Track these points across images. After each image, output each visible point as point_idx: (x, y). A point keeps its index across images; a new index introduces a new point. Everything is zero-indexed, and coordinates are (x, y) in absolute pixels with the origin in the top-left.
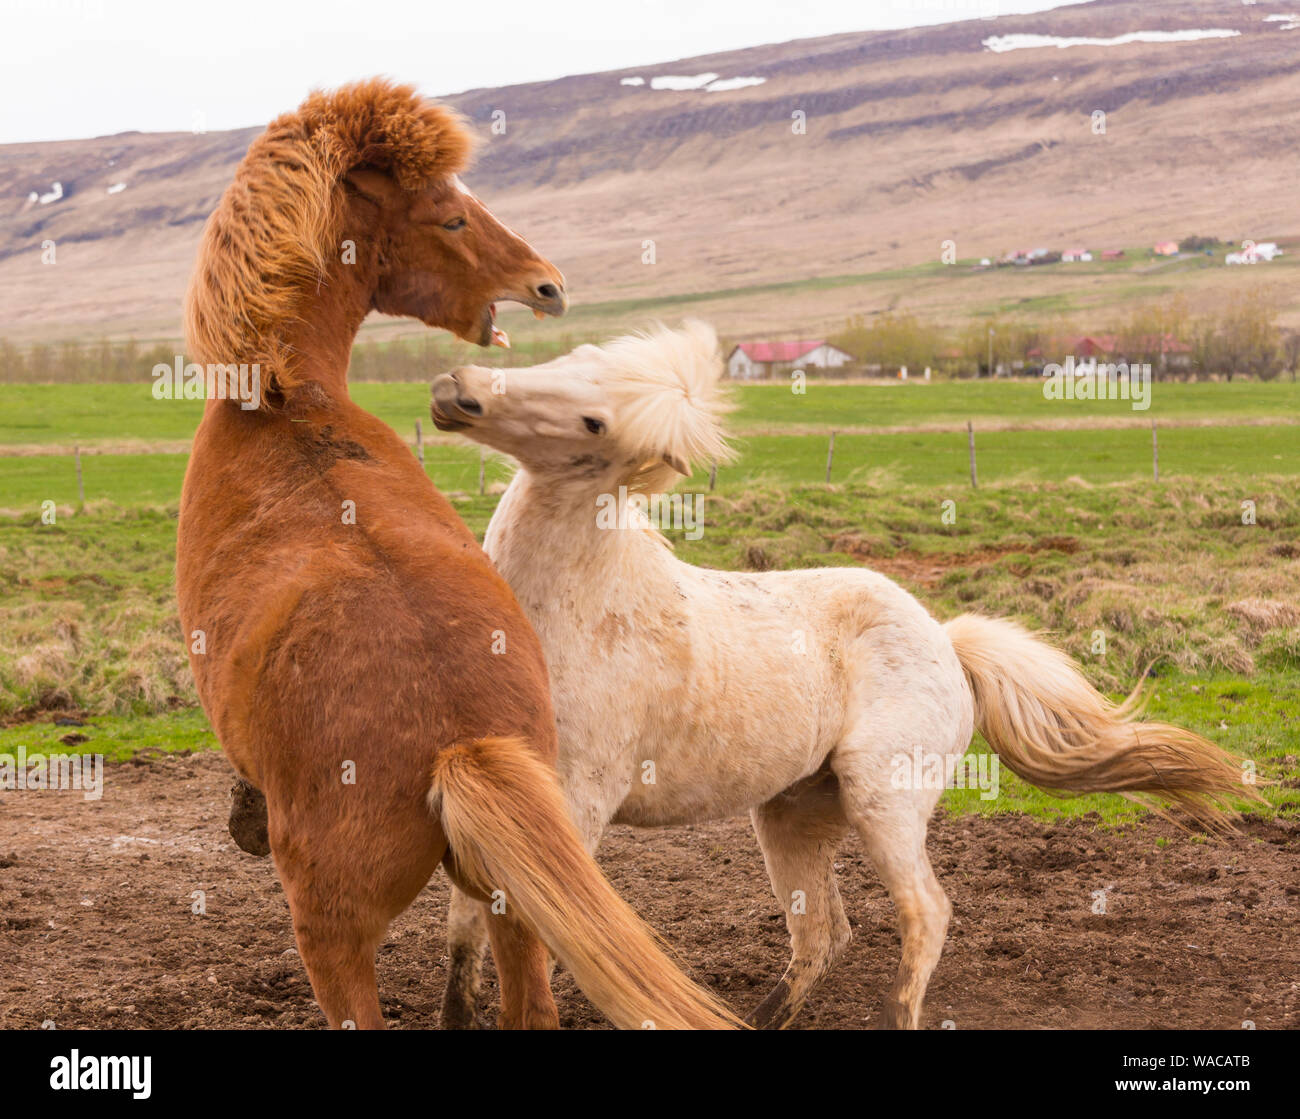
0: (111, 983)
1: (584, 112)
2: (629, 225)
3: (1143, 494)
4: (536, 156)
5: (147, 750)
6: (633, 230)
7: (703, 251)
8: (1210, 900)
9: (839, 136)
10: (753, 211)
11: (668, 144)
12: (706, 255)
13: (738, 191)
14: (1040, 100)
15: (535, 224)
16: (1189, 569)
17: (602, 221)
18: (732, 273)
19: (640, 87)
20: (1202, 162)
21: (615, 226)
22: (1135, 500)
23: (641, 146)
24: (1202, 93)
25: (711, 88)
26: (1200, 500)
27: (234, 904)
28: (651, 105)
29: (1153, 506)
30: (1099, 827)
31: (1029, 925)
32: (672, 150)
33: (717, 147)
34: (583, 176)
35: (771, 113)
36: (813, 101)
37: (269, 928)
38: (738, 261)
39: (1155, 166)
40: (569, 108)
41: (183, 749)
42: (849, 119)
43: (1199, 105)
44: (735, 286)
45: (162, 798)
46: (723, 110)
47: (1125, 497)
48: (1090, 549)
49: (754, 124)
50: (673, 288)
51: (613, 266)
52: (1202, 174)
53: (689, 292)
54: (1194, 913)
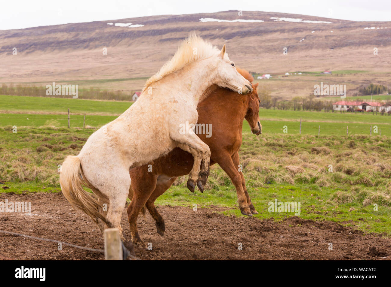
0: (46, 251)
1: (97, 31)
2: (108, 60)
3: (250, 137)
4: (84, 41)
5: (25, 191)
6: (108, 62)
7: (126, 68)
8: (308, 241)
9: (162, 41)
10: (139, 59)
11: (118, 40)
12: (127, 69)
13: (136, 53)
14: (213, 35)
15: (83, 58)
16: (270, 157)
17: (100, 59)
18: (132, 74)
19: (112, 25)
20: (253, 53)
21: (103, 60)
22: (248, 138)
23: (111, 40)
24: (254, 36)
25: (130, 27)
26: (264, 139)
27: (67, 232)
28: (114, 30)
29: (252, 140)
30: (274, 221)
31: (266, 245)
32: (119, 42)
33: (131, 42)
34: (96, 47)
35: (145, 34)
36: (156, 31)
37: (80, 239)
38: (134, 71)
39: (241, 53)
40: (94, 29)
41: (34, 191)
42: (164, 37)
43: (253, 38)
44: (134, 77)
45: (36, 204)
46: (133, 32)
47: (246, 137)
48: (243, 150)
49: (140, 37)
50: (118, 77)
51: (103, 71)
52: (252, 56)
53: (122, 78)
54: (305, 244)
